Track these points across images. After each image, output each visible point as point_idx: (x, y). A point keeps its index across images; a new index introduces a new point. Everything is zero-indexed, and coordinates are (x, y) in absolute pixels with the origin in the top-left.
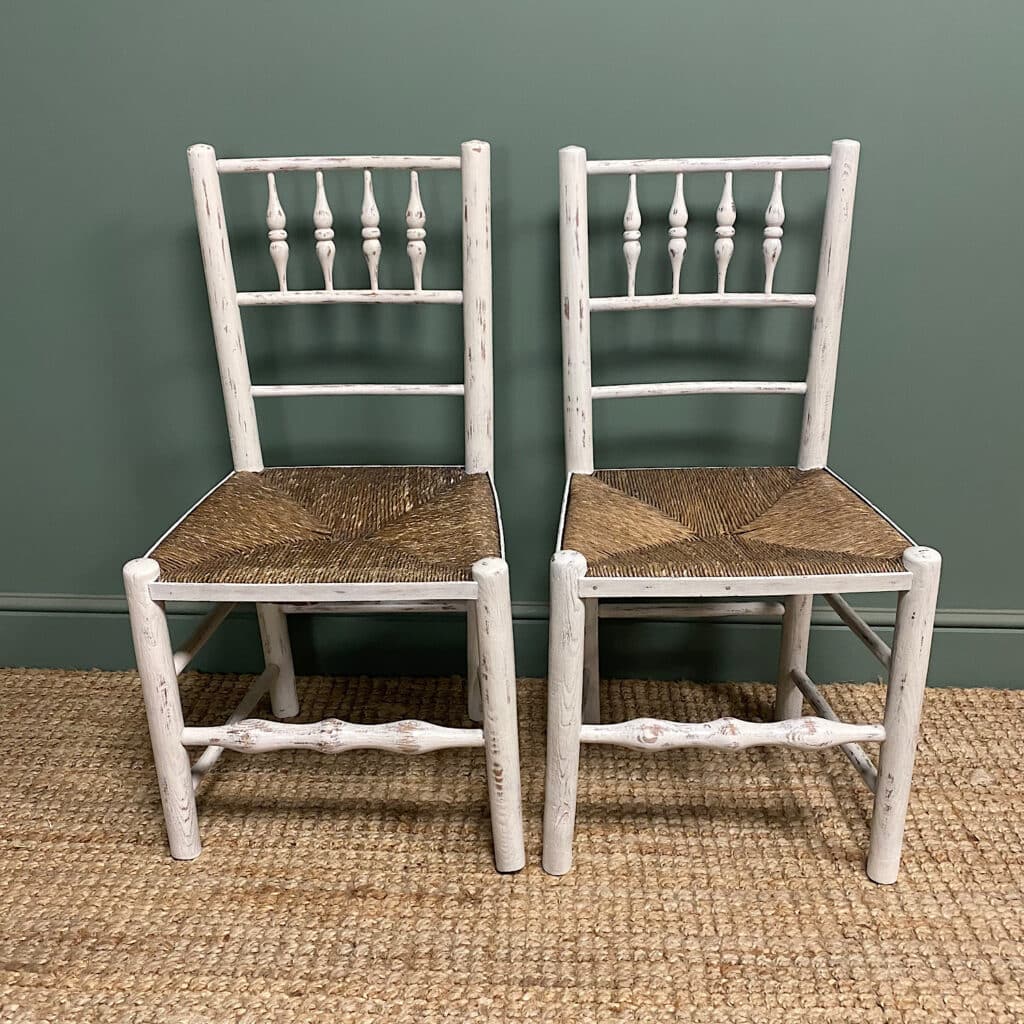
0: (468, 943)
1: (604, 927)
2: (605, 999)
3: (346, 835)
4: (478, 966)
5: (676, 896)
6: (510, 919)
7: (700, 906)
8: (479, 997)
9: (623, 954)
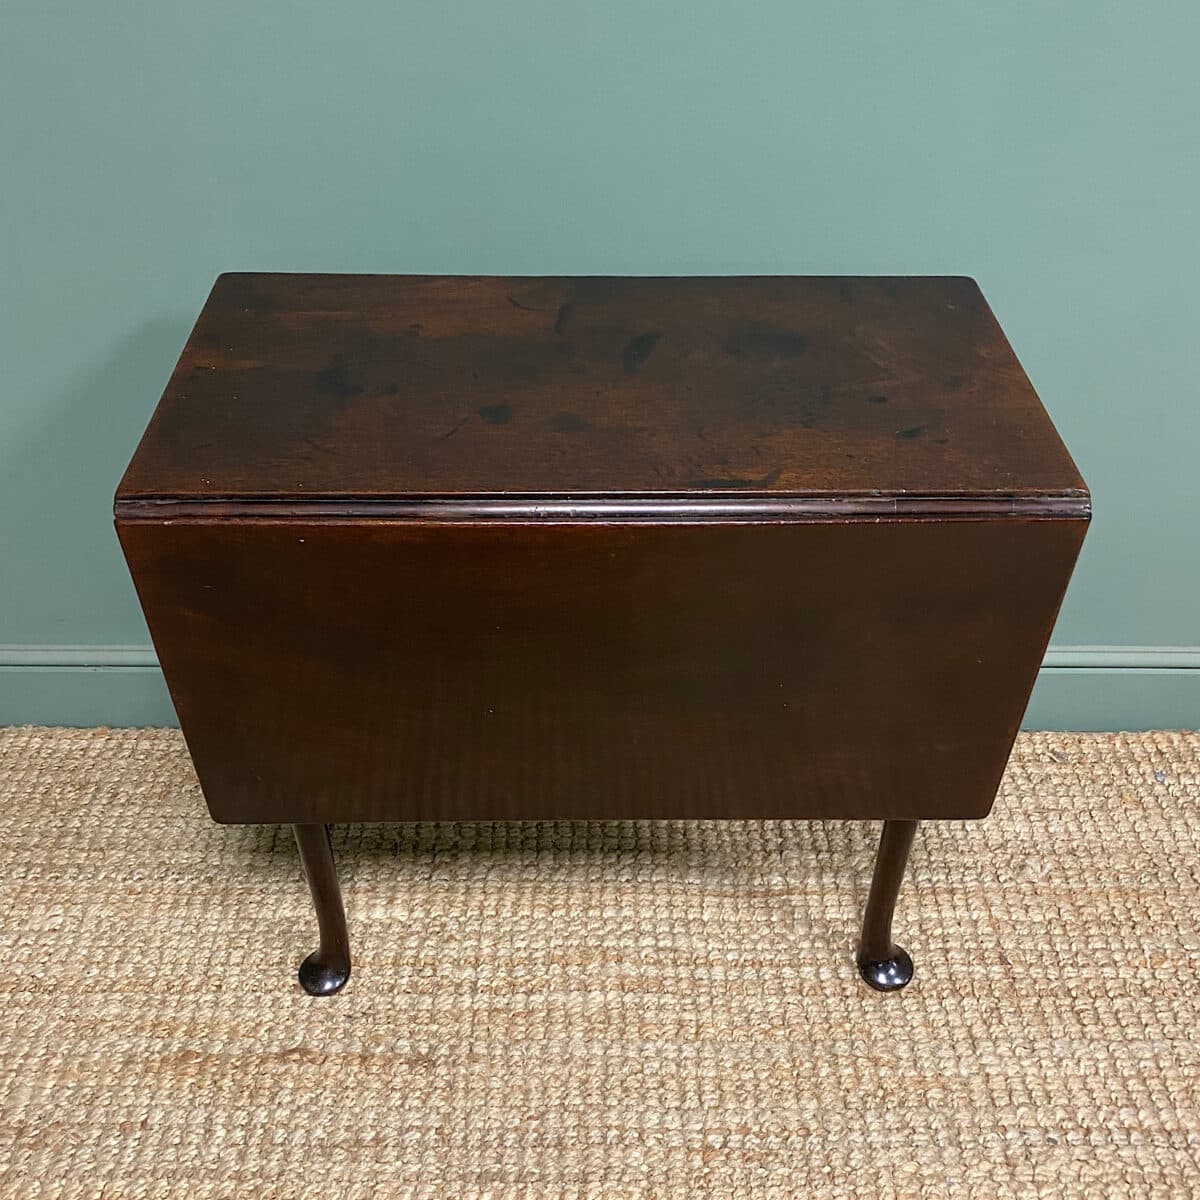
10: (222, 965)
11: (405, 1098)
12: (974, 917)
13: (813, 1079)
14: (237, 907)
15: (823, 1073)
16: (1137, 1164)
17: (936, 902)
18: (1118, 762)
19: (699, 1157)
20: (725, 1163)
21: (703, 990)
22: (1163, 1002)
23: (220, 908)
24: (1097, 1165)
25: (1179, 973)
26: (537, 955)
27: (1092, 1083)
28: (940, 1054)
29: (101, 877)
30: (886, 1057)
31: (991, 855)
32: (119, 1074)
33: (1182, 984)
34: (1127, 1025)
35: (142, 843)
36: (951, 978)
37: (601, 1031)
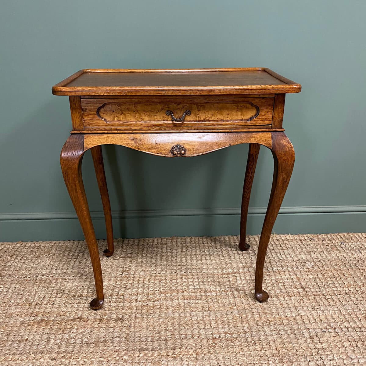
0: (119, 336)
1: (170, 327)
2: (170, 354)
3: (74, 299)
4: (123, 345)
5: (196, 315)
6: (135, 327)
7: (205, 318)
8: (123, 356)
9: (177, 337)
10: (55, 297)
11: (114, 329)
12: (292, 277)
13: (246, 319)
14: (60, 283)
15: (249, 317)
16: (352, 336)
17: (280, 274)
18: (330, 240)
19: (211, 341)
20: (220, 342)
21: (210, 298)
22: (353, 295)
23: (55, 283)
24: (340, 337)
25: (356, 288)
26: (157, 292)
27: (334, 316)
28: (285, 311)
29: (16, 277)
30: (269, 312)
31: (295, 263)
32: (19, 327)
33: (358, 291)
34: (343, 302)
35: (30, 269)
36: (287, 292)
37: (178, 310)
